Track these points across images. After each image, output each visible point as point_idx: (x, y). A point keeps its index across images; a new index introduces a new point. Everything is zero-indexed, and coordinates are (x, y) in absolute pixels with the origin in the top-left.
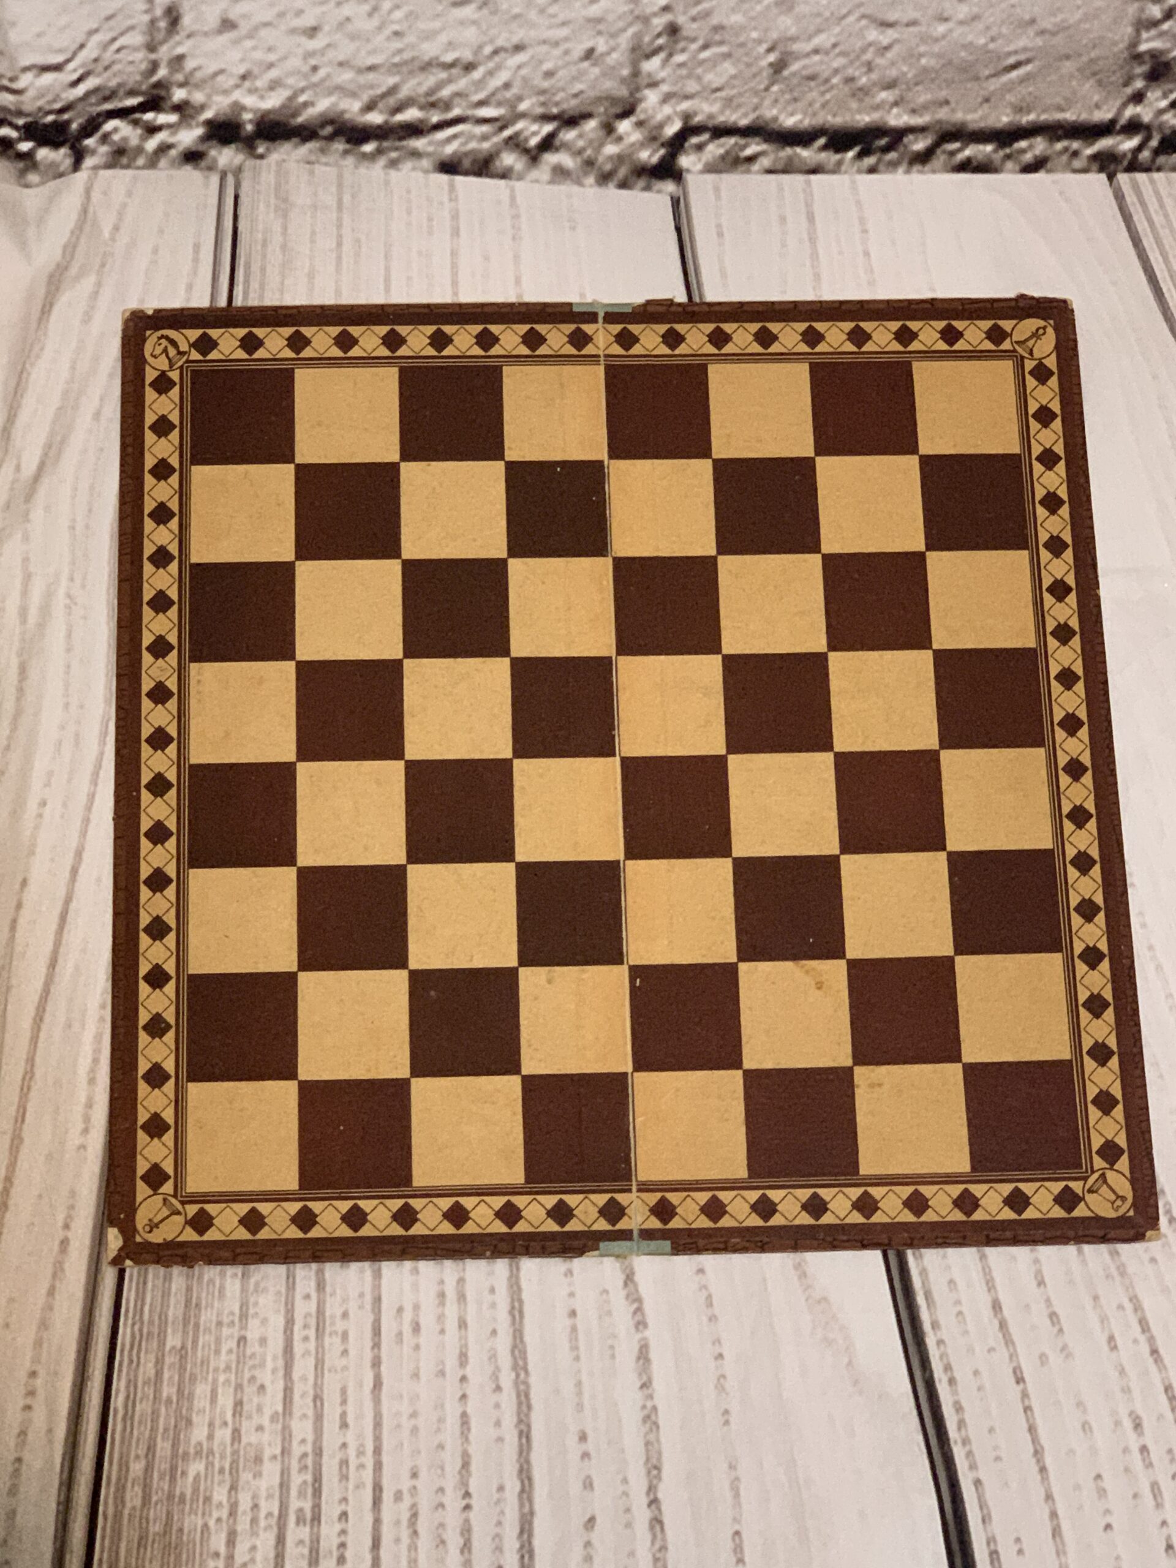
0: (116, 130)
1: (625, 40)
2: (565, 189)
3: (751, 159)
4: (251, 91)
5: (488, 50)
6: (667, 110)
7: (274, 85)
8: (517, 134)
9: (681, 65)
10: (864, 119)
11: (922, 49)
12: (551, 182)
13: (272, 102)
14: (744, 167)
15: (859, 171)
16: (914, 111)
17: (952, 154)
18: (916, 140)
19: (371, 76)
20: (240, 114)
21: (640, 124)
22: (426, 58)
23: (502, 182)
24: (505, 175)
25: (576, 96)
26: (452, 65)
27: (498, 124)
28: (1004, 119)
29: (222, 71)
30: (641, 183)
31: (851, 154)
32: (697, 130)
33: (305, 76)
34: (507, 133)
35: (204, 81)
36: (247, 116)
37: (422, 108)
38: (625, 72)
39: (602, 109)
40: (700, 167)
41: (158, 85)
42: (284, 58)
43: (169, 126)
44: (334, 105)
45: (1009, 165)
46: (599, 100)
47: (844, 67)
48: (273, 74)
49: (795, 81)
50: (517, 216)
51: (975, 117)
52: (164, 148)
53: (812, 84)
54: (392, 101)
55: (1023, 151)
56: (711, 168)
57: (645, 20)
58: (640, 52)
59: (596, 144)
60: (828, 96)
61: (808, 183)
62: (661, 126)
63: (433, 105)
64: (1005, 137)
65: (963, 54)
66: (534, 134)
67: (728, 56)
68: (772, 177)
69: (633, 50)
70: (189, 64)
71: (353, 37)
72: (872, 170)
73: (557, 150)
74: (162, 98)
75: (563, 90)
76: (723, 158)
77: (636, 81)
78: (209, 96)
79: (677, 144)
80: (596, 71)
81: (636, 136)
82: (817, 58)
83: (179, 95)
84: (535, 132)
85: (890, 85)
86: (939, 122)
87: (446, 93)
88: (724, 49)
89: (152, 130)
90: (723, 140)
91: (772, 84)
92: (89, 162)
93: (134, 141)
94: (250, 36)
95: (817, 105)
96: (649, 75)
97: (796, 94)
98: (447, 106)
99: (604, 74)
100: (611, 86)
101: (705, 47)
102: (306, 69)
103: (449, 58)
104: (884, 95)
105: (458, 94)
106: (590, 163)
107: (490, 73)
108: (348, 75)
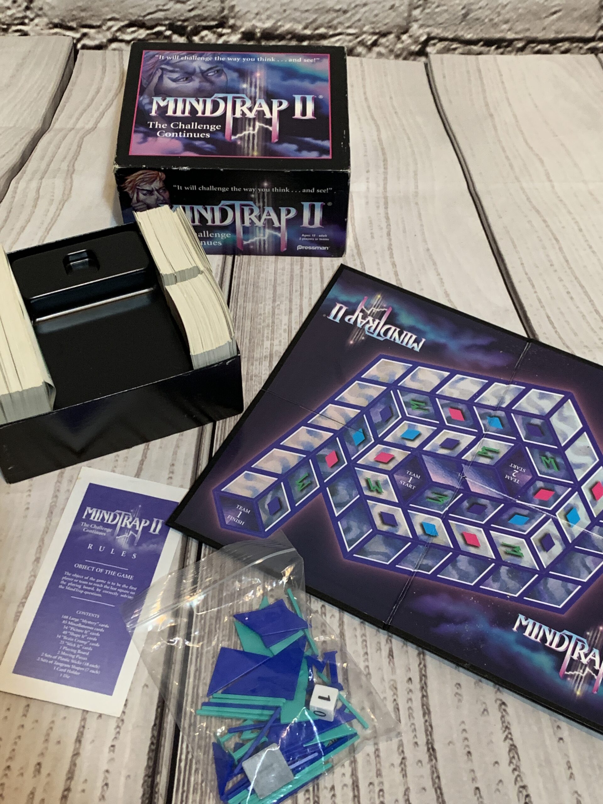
0: (206, 35)
1: (406, 2)
2: (382, 60)
3: (455, 49)
4: (260, 20)
5: (353, 4)
6: (421, 31)
7: (269, 17)
8: (363, 40)
9: (428, 13)
10: (498, 36)
11: (520, 5)
12: (376, 58)
13: (268, 24)
14: (452, 52)
15: (497, 54)
16: (516, 33)
17: (534, 48)
18: (518, 43)
19: (306, 15)
20: (255, 30)
21: (410, 36)
22: (329, 7)
23: (357, 58)
24: (358, 55)
25: (386, 25)
26: (338, 11)
27: (355, 36)
28: (552, 36)
29: (248, 12)
30: (412, 58)
31: (493, 47)
32: (433, 38)
33: (281, 14)
34: (359, 39)
35: (241, 16)
36: (258, 30)
37: (326, 28)
38: (406, 15)
39: (396, 30)
40: (435, 51)
41: (224, 17)
42: (273, 6)
43: (228, 34)
44: (292, 26)
45: (555, 51)
46: (395, 26)
47: (489, 15)
48: (268, 13)
49: (470, 21)
50: (363, 71)
51: (541, 35)
53: (477, 22)
54: (314, 25)
55: (561, 47)
56: (439, 52)
58: (412, 7)
59: (394, 44)
60: (482, 27)
61: (477, 58)
62: (419, 37)
63: (330, 27)
64: (553, 42)
65: (535, 7)
66: (370, 40)
67: (446, 10)
68: (463, 56)
69: (410, 4)
70: (237, 9)
72: (502, 53)
73: (378, 46)
74: (225, 23)
75: (381, 22)
76: (444, 48)
77: (410, 20)
78: (243, 23)
79: (426, 43)
80: (394, 14)
81: (409, 41)
82: (479, 11)
83: (231, 22)
84: (370, 39)
85: (506, 22)
86: (526, 37)
87: (335, 22)
88: (444, 7)
89: (221, 35)
90: (443, 42)
91: (462, 22)
93: (213, 41)
95: (479, 30)
96: (415, 16)
97: (471, 26)
98: (336, 28)
99: (397, 16)
100: (399, 21)
101: (437, 7)
102: (281, 11)
103: (337, 7)
104: (505, 27)
105: (340, 23)
106: (391, 51)
107: (353, 15)
108: (298, 14)
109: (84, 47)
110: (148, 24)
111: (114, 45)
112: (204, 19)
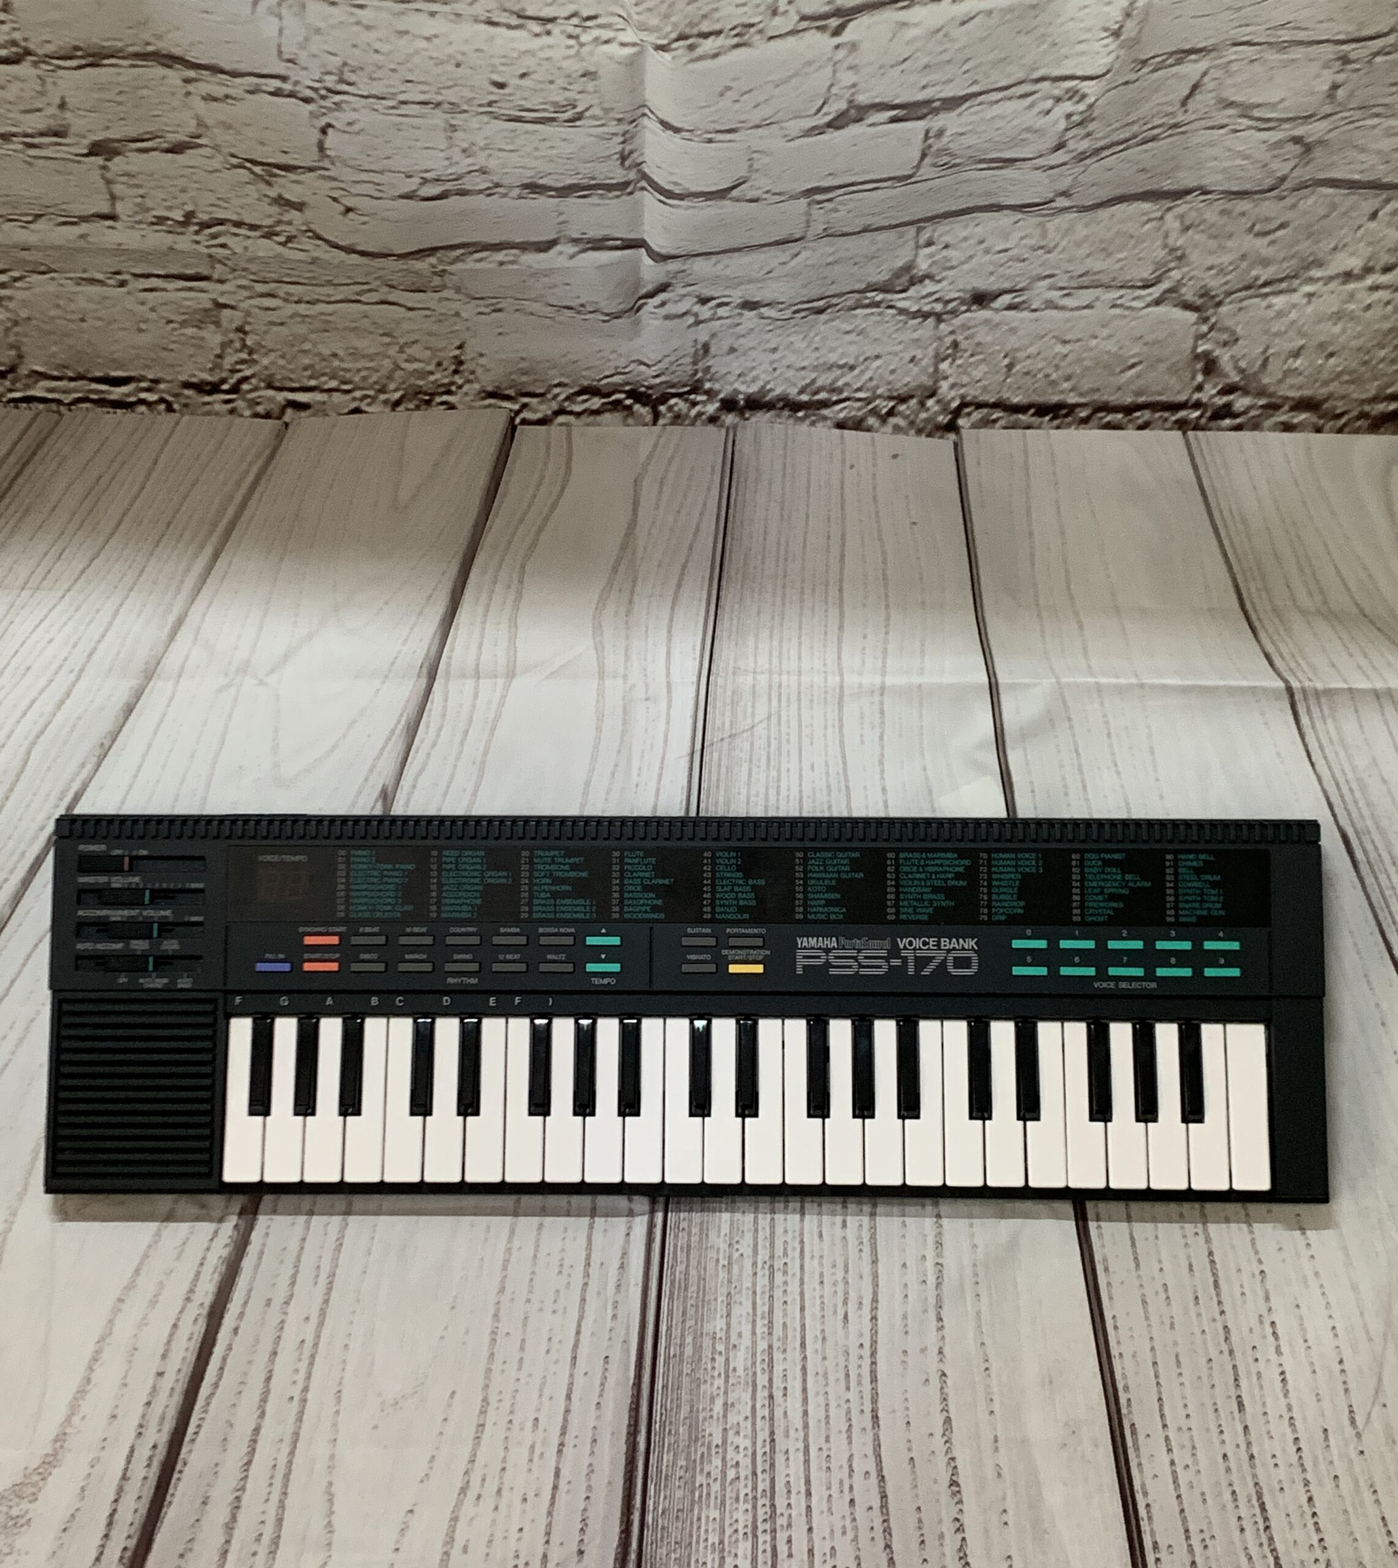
0: (675, 404)
1: (931, 351)
2: (900, 436)
3: (996, 420)
4: (743, 383)
5: (861, 359)
6: (953, 393)
7: (754, 381)
8: (876, 406)
9: (959, 366)
10: (1056, 398)
11: (1085, 355)
12: (893, 433)
13: (753, 389)
14: (992, 425)
15: (1052, 427)
16: (1081, 395)
18: (1082, 411)
19: (803, 373)
20: (737, 396)
21: (939, 401)
24: (869, 429)
25: (906, 385)
26: (844, 366)
27: (867, 401)
28: (1129, 400)
29: (729, 373)
30: (939, 433)
31: (1048, 417)
32: (969, 404)
34: (871, 406)
35: (720, 379)
36: (740, 397)
37: (827, 392)
38: (931, 369)
39: (919, 393)
40: (969, 424)
41: (698, 381)
42: (760, 365)
43: (702, 402)
44: (784, 390)
45: (1130, 426)
46: (918, 387)
47: (1044, 367)
48: (754, 373)
49: (1018, 375)
50: (875, 451)
52: (700, 414)
53: (1028, 376)
54: (813, 388)
55: (1138, 418)
57: (940, 339)
58: (939, 359)
59: (916, 412)
62: (949, 402)
63: (833, 391)
64: (1129, 410)
65: (1106, 357)
66: (885, 406)
67: (984, 360)
68: (1006, 430)
69: (936, 356)
70: (713, 371)
71: (794, 352)
72: (1059, 425)
73: (896, 415)
74: (699, 388)
75: (899, 381)
76: (981, 419)
77: (938, 376)
78: (722, 387)
79: (957, 412)
80: (916, 369)
81: (937, 408)
82: (1029, 362)
83: (707, 385)
86: (1094, 401)
87: (840, 383)
88: (981, 357)
89: (694, 404)
90: (981, 410)
91: (1006, 377)
92: (661, 421)
93: (685, 410)
94: (744, 354)
96: (943, 372)
97: (1019, 383)
98: (841, 391)
99: (920, 372)
100: (923, 379)
101: (972, 355)
102: (770, 370)
103: (842, 362)
105: (847, 384)
106: (912, 423)
107: (862, 372)
108: (790, 373)
109: (524, 422)
110: (605, 391)
111: (561, 419)
112: (673, 386)
